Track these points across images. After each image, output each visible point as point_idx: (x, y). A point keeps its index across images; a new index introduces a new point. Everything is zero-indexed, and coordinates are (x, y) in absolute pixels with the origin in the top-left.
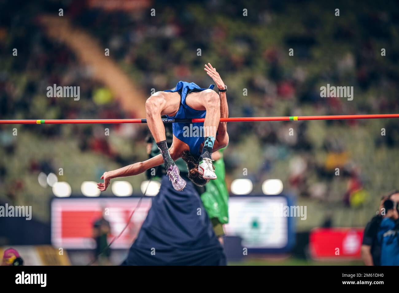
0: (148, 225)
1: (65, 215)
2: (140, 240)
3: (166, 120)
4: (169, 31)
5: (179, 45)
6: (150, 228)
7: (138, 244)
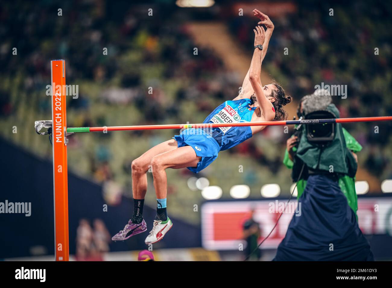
0: (295, 225)
1: (217, 217)
2: (288, 239)
3: (310, 122)
4: (314, 34)
5: (323, 48)
6: (297, 227)
7: (286, 244)
